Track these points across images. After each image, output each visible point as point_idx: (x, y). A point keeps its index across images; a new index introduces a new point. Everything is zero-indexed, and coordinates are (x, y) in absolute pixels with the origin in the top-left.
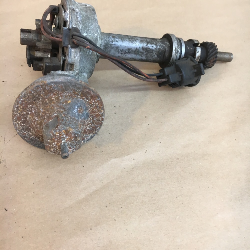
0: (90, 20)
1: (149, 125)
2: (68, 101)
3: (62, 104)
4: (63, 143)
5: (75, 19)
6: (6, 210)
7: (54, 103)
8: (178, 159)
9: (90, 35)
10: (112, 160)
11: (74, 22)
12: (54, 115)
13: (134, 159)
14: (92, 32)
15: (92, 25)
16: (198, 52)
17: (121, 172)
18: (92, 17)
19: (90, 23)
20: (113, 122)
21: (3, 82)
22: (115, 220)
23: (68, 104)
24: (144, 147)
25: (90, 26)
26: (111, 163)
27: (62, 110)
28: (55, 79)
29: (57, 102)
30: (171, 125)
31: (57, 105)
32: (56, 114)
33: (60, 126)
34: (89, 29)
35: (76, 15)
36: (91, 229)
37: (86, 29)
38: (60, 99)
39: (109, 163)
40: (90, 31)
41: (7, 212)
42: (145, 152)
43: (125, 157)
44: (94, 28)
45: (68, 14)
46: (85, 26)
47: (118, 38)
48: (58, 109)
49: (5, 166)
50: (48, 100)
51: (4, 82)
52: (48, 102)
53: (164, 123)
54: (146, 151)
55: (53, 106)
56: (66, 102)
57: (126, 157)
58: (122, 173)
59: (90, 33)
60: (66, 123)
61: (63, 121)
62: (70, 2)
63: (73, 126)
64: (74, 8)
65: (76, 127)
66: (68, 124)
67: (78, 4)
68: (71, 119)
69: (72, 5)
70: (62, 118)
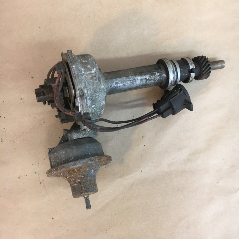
0: (97, 93)
1: (144, 145)
2: (86, 169)
3: (82, 173)
4: (86, 198)
5: (85, 106)
6: (53, 219)
7: (76, 173)
8: (164, 176)
9: (98, 105)
11: (85, 109)
12: (78, 181)
13: (133, 178)
14: (99, 103)
15: (99, 97)
16: (191, 78)
18: (98, 89)
19: (97, 96)
22: (121, 224)
23: (87, 171)
24: (140, 167)
25: (97, 98)
27: (83, 176)
28: (76, 165)
29: (78, 172)
30: (161, 145)
31: (79, 174)
32: (79, 180)
33: (84, 193)
34: (97, 101)
35: (86, 102)
36: (107, 230)
37: (94, 102)
38: (81, 170)
40: (97, 102)
41: (54, 220)
44: (100, 99)
45: (79, 103)
46: (93, 100)
47: (120, 83)
48: (80, 176)
49: (44, 186)
50: (72, 171)
52: (72, 172)
54: (142, 171)
55: (76, 175)
56: (85, 171)
58: (124, 189)
59: (97, 104)
60: (87, 188)
61: (85, 188)
62: (78, 78)
63: (92, 188)
64: (82, 87)
65: (94, 188)
66: (89, 188)
67: (84, 72)
68: (89, 182)
69: (80, 84)
70: (84, 184)
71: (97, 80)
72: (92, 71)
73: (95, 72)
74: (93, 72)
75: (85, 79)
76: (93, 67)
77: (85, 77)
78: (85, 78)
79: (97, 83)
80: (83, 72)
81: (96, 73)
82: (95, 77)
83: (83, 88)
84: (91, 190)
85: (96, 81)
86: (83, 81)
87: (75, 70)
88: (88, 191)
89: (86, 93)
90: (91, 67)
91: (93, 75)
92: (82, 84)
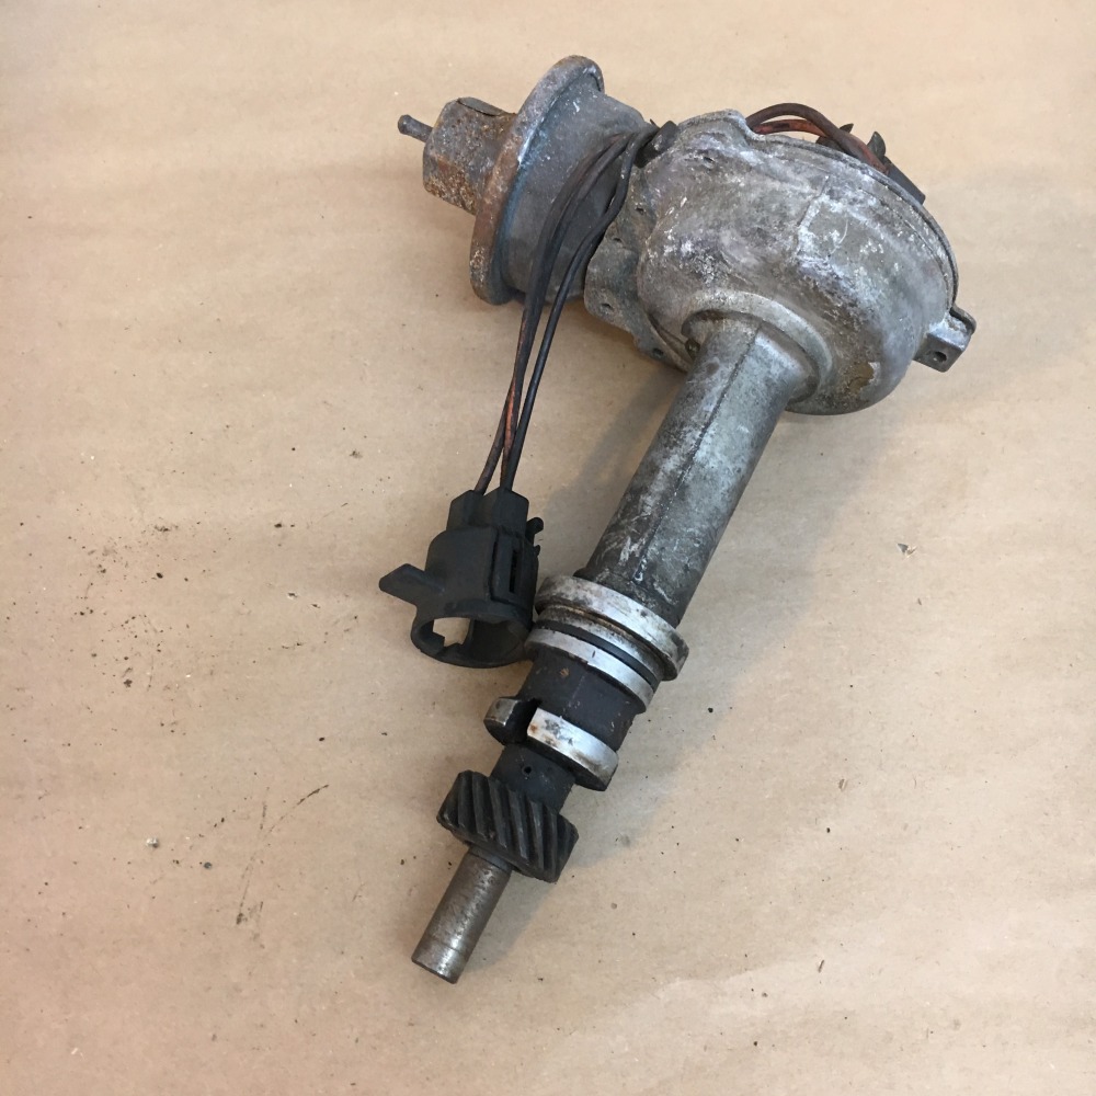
8: (957, 1024)
10: (671, 985)
13: (765, 995)
17: (705, 1048)
20: (696, 790)
21: (279, 526)
24: (814, 941)
26: (667, 1000)
30: (947, 844)
39: (659, 998)
42: (816, 968)
43: (728, 977)
49: (256, 936)
51: (280, 529)
53: (917, 832)
54: (823, 962)
57: (731, 978)
58: (706, 1053)
60: (459, 121)
61: (466, 115)
62: (813, 157)
63: (447, 137)
64: (771, 156)
65: (442, 145)
66: (454, 127)
67: (823, 204)
68: (471, 144)
69: (786, 153)
70: (478, 120)
71: (762, 227)
72: (809, 229)
73: (796, 237)
74: (803, 230)
75: (795, 191)
76: (821, 246)
77: (803, 194)
78: (798, 188)
79: (752, 219)
80: (825, 198)
81: (791, 238)
82: (778, 227)
83: (766, 156)
84: (443, 132)
85: (759, 220)
86: (790, 173)
87: (851, 169)
88: (452, 118)
89: (741, 150)
90: (826, 238)
91: (790, 225)
92: (783, 162)
